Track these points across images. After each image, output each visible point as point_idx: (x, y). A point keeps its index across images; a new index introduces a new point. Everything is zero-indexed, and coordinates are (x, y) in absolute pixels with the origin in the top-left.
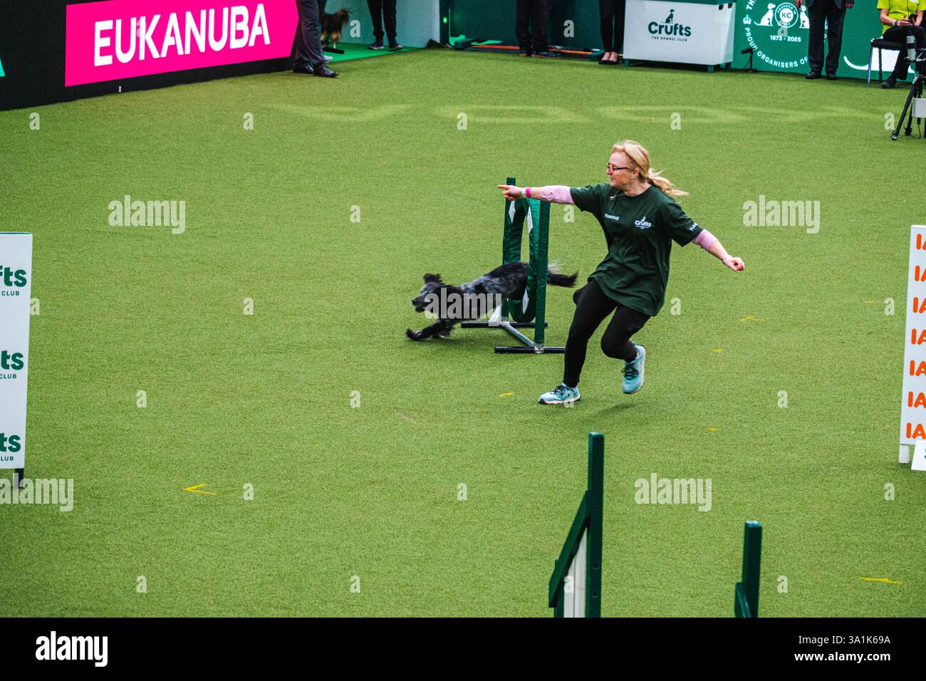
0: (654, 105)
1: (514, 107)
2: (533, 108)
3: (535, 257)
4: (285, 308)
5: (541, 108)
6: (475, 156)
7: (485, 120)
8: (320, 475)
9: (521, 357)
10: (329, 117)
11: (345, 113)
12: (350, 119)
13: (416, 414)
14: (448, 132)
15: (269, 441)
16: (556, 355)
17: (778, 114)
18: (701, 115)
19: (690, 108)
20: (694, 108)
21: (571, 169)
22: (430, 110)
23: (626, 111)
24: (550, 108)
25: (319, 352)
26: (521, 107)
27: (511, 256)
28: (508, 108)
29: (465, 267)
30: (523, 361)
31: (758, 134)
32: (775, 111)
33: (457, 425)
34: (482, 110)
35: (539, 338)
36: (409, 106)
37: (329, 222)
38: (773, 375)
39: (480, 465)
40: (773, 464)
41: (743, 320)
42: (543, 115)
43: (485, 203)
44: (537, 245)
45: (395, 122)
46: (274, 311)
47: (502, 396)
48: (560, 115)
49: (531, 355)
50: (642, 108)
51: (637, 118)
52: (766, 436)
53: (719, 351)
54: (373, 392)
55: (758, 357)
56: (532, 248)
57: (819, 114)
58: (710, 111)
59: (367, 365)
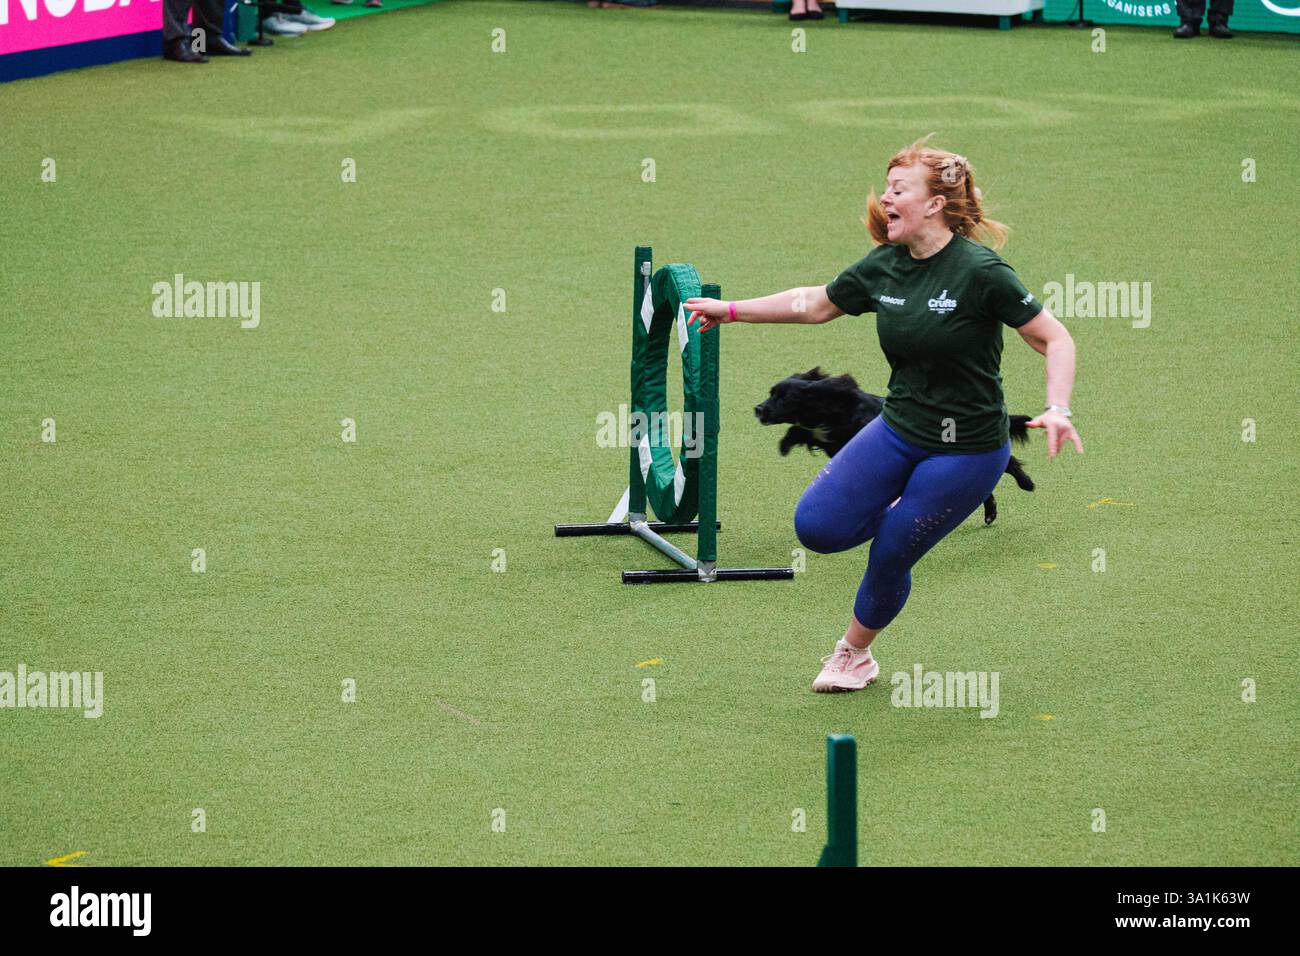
0: (899, 95)
1: (632, 108)
2: (669, 107)
3: (693, 398)
4: (216, 510)
5: (683, 107)
6: (564, 204)
7: (579, 134)
8: (304, 829)
9: (674, 590)
10: (278, 137)
11: (308, 129)
12: (320, 140)
13: (478, 707)
14: (508, 160)
15: (201, 766)
16: (739, 583)
17: (1138, 107)
18: (993, 113)
19: (969, 99)
20: (977, 100)
21: (746, 225)
22: (472, 118)
23: (846, 108)
24: (701, 106)
25: (285, 592)
26: (644, 107)
27: (649, 397)
28: (622, 108)
29: (557, 420)
30: (677, 597)
31: (1102, 145)
32: (1134, 100)
33: (559, 724)
34: (571, 114)
35: (706, 553)
36: (432, 111)
37: (292, 339)
38: (1156, 609)
39: (608, 800)
40: (1166, 780)
41: (1093, 505)
42: (688, 120)
43: (587, 295)
44: (697, 374)
45: (405, 143)
46: (195, 515)
47: (641, 665)
48: (724, 120)
49: (692, 585)
50: (878, 102)
51: (867, 122)
52: (1148, 727)
53: (1051, 566)
54: (394, 666)
55: (1125, 576)
56: (687, 381)
57: (1217, 105)
58: (1008, 103)
59: (379, 614)
